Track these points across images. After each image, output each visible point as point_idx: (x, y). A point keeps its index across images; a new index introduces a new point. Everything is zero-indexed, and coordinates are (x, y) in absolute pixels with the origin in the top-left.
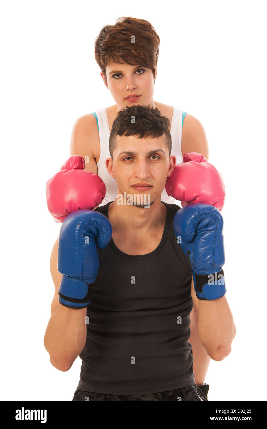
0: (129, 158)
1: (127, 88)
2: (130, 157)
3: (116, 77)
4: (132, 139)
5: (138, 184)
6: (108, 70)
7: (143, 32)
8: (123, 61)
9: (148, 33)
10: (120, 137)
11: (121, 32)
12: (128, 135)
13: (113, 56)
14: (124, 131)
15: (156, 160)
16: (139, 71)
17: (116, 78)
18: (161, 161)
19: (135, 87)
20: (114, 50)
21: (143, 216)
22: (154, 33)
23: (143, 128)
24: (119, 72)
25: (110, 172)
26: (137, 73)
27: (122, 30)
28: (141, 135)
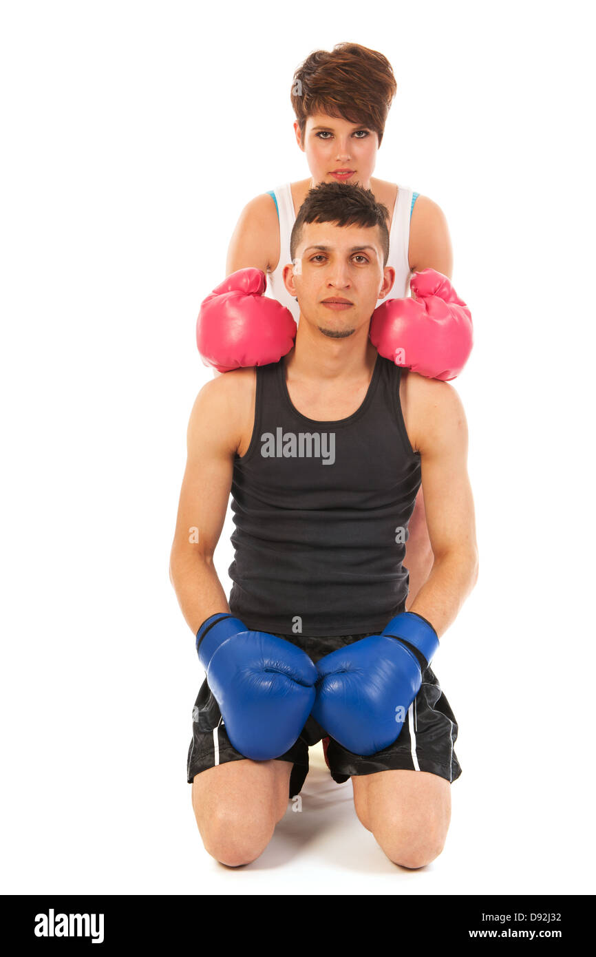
0: (320, 258)
1: (338, 158)
2: (322, 256)
3: (321, 135)
4: (328, 227)
5: (333, 298)
6: (311, 124)
7: (376, 73)
8: (338, 113)
9: (382, 74)
10: (309, 225)
11: (344, 67)
12: (320, 221)
13: (325, 103)
14: (315, 216)
15: (363, 264)
16: (359, 133)
17: (321, 138)
18: (370, 266)
19: (349, 157)
20: (329, 94)
21: (337, 358)
22: (391, 76)
23: (345, 211)
24: (330, 129)
25: (289, 287)
26: (356, 135)
27: (345, 64)
28: (341, 222)
